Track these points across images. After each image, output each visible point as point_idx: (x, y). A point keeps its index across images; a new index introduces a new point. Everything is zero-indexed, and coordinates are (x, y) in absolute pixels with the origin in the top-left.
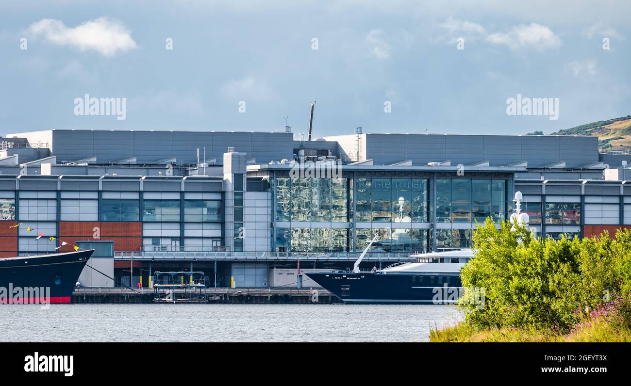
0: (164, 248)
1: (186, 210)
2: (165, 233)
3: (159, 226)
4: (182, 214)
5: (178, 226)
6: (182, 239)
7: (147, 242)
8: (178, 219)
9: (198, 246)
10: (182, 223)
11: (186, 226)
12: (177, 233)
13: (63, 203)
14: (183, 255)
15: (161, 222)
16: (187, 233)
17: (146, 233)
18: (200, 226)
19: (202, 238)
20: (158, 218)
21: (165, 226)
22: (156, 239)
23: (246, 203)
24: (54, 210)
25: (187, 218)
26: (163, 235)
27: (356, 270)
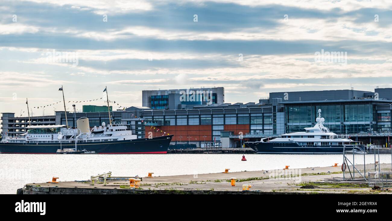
0: (257, 133)
1: (265, 120)
2: (258, 128)
3: (256, 126)
4: (263, 121)
5: (261, 125)
6: (263, 130)
7: (252, 131)
8: (261, 123)
9: (268, 132)
10: (263, 124)
11: (265, 125)
12: (261, 128)
13: (226, 118)
14: (251, 136)
15: (257, 124)
16: (265, 128)
17: (252, 128)
18: (269, 125)
19: (270, 129)
20: (255, 123)
21: (258, 125)
22: (255, 130)
23: (277, 117)
24: (223, 121)
25: (265, 123)
26: (257, 129)
27: (262, 141)
